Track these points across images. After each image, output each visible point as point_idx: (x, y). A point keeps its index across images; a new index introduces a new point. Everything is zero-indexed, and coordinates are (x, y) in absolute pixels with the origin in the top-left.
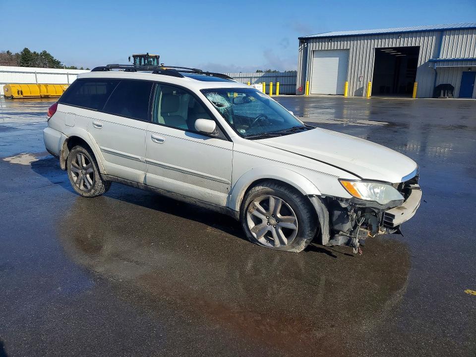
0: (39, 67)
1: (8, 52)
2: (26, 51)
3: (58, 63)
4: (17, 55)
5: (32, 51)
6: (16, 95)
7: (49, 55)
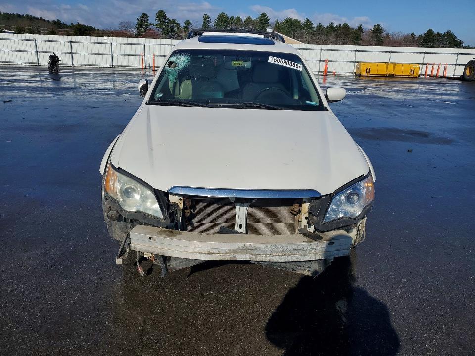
0: (438, 47)
1: (412, 34)
2: (430, 32)
3: (461, 42)
4: (420, 36)
5: (436, 32)
6: (363, 73)
7: (453, 34)
